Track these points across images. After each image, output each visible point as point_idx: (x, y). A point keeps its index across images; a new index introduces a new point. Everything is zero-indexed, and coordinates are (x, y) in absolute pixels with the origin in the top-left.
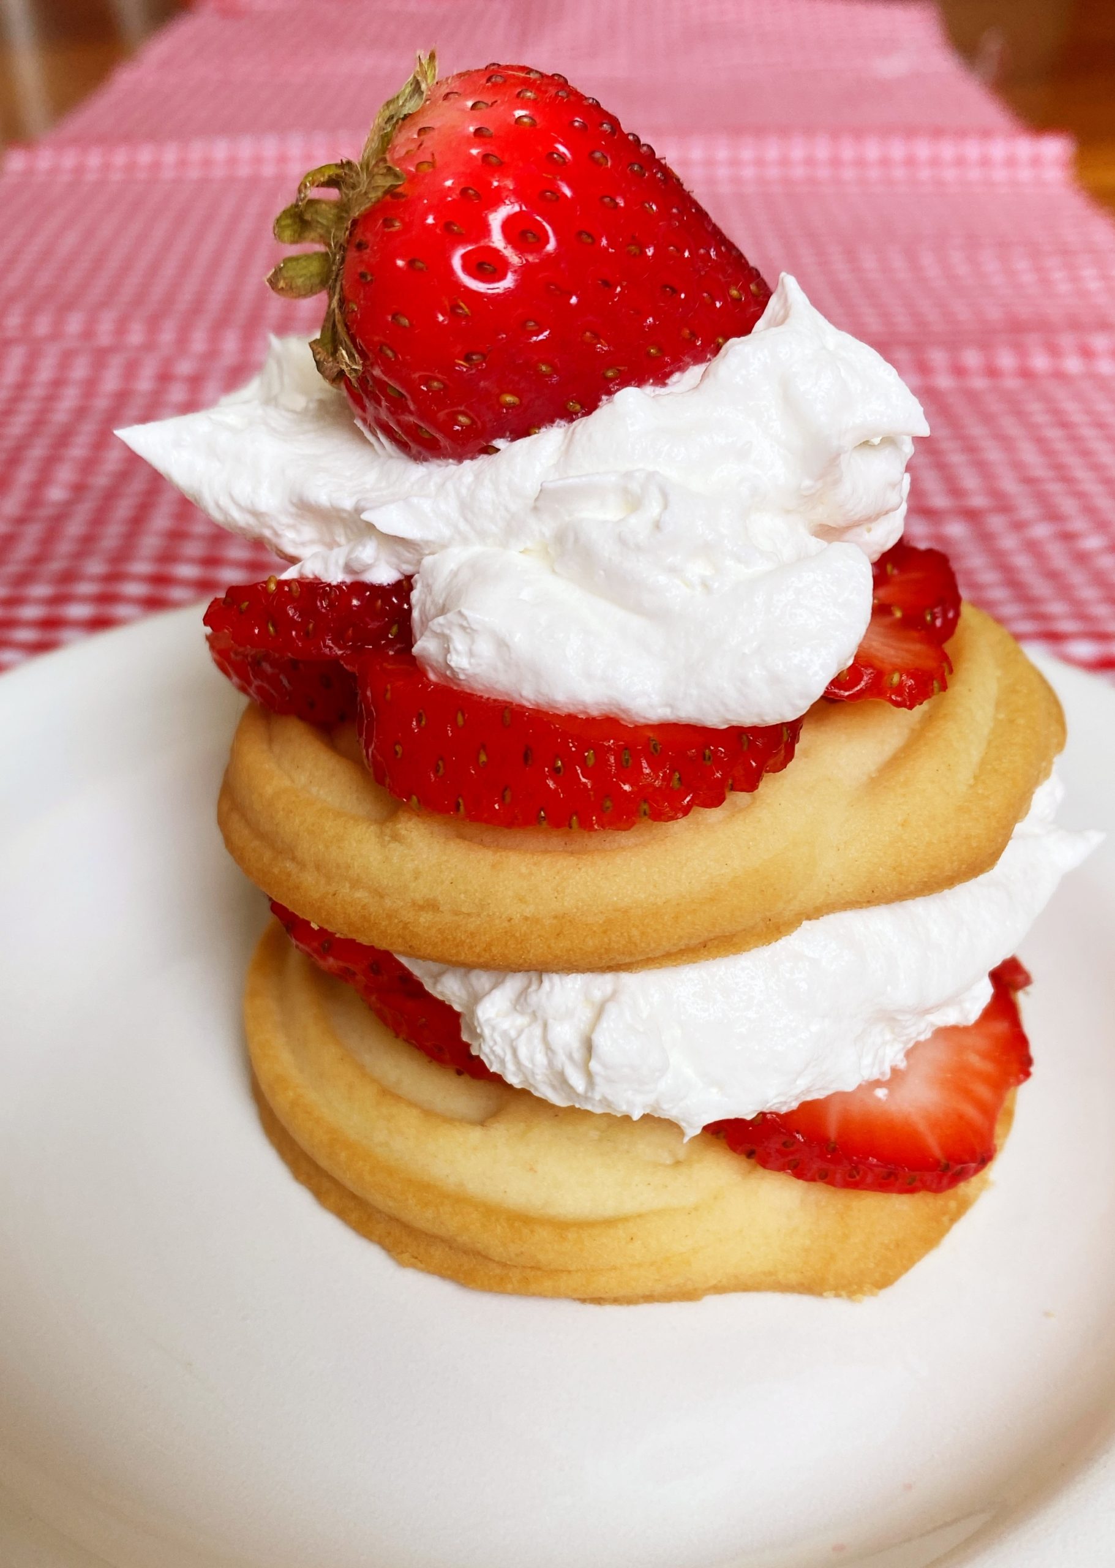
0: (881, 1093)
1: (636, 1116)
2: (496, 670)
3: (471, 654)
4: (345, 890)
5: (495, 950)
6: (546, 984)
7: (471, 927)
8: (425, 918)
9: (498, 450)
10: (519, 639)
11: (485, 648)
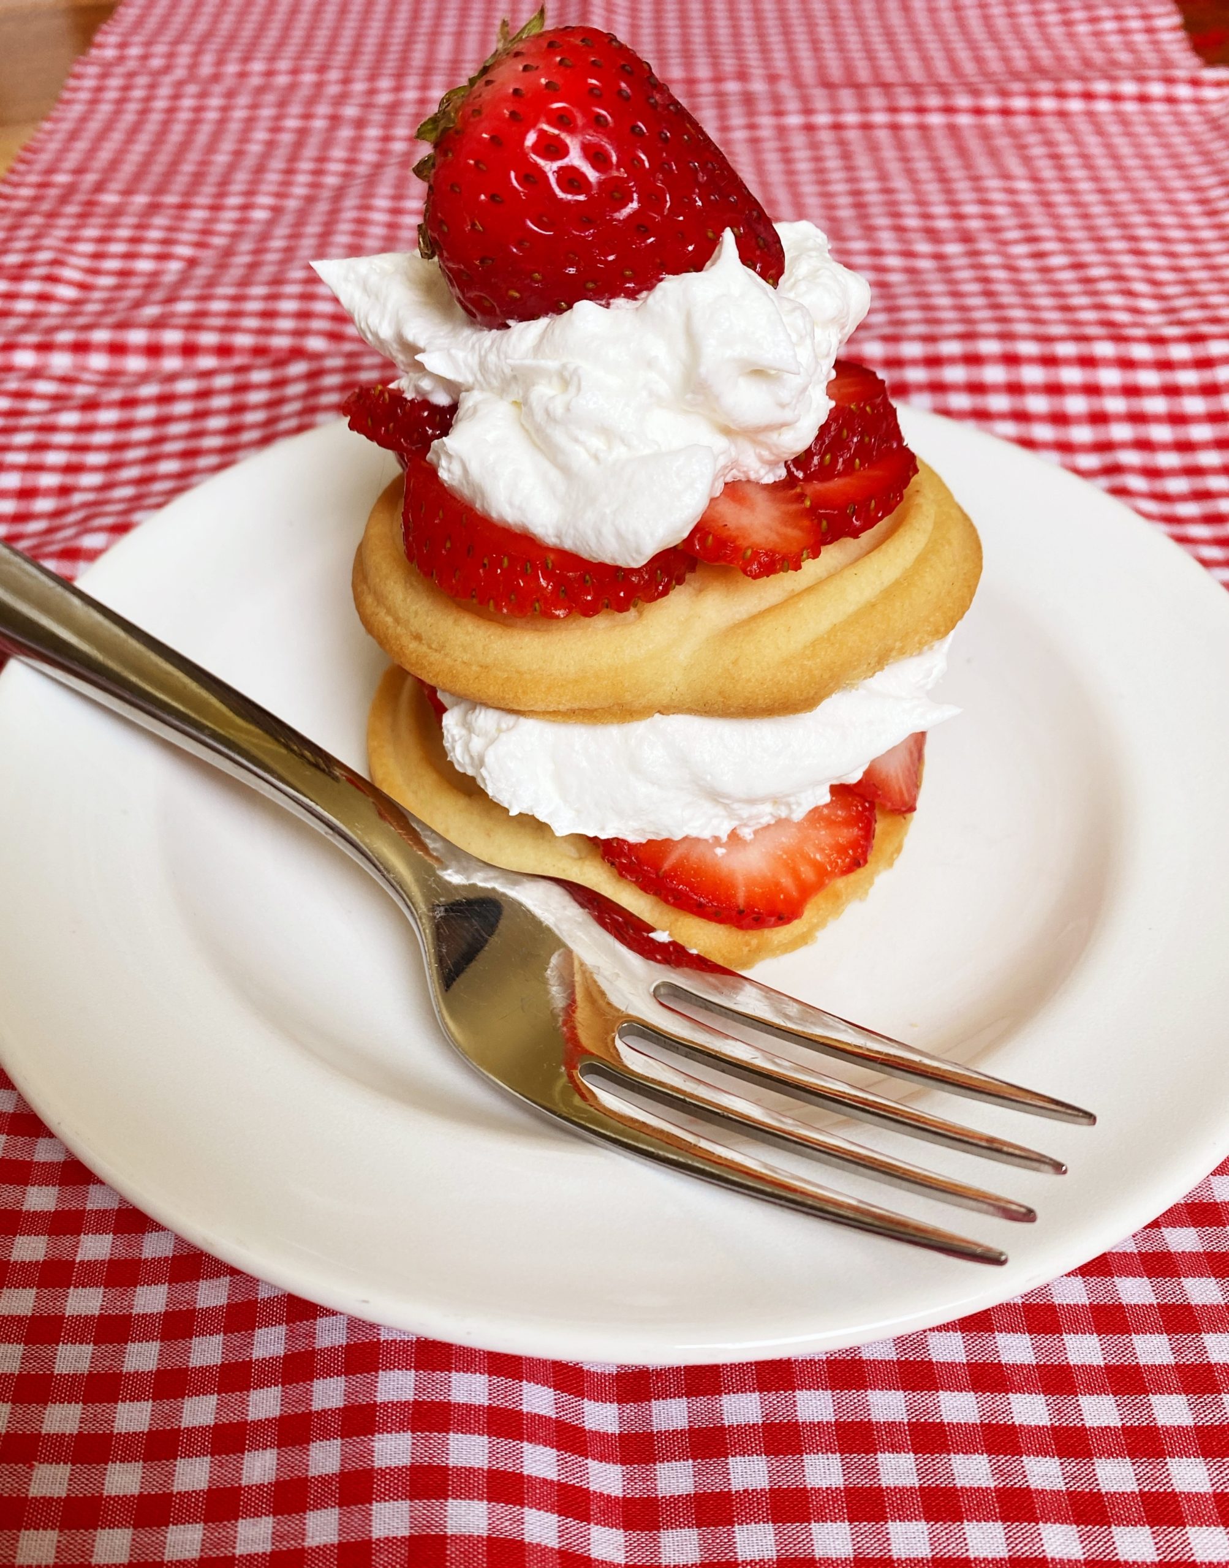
0: (720, 851)
1: (513, 812)
2: (462, 484)
3: (449, 471)
4: (382, 613)
5: (440, 678)
6: (477, 711)
7: (432, 659)
8: (413, 645)
9: (508, 327)
10: (474, 468)
11: (456, 468)
